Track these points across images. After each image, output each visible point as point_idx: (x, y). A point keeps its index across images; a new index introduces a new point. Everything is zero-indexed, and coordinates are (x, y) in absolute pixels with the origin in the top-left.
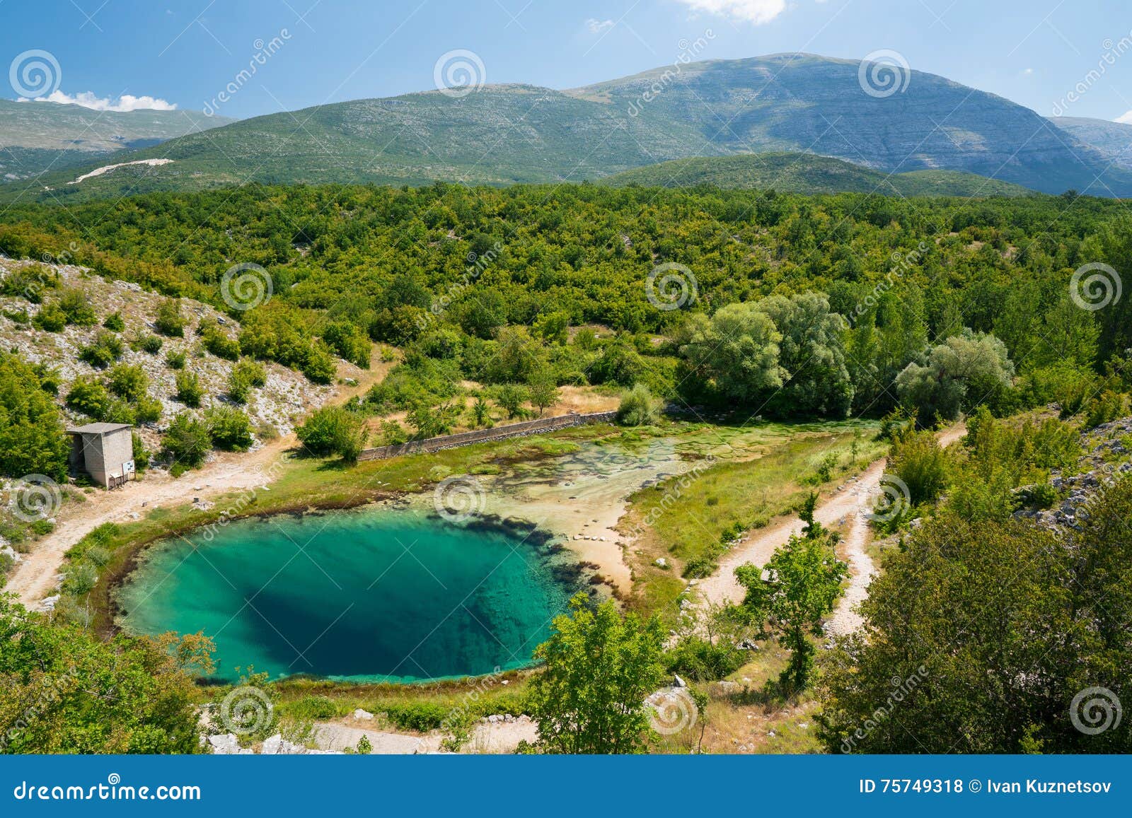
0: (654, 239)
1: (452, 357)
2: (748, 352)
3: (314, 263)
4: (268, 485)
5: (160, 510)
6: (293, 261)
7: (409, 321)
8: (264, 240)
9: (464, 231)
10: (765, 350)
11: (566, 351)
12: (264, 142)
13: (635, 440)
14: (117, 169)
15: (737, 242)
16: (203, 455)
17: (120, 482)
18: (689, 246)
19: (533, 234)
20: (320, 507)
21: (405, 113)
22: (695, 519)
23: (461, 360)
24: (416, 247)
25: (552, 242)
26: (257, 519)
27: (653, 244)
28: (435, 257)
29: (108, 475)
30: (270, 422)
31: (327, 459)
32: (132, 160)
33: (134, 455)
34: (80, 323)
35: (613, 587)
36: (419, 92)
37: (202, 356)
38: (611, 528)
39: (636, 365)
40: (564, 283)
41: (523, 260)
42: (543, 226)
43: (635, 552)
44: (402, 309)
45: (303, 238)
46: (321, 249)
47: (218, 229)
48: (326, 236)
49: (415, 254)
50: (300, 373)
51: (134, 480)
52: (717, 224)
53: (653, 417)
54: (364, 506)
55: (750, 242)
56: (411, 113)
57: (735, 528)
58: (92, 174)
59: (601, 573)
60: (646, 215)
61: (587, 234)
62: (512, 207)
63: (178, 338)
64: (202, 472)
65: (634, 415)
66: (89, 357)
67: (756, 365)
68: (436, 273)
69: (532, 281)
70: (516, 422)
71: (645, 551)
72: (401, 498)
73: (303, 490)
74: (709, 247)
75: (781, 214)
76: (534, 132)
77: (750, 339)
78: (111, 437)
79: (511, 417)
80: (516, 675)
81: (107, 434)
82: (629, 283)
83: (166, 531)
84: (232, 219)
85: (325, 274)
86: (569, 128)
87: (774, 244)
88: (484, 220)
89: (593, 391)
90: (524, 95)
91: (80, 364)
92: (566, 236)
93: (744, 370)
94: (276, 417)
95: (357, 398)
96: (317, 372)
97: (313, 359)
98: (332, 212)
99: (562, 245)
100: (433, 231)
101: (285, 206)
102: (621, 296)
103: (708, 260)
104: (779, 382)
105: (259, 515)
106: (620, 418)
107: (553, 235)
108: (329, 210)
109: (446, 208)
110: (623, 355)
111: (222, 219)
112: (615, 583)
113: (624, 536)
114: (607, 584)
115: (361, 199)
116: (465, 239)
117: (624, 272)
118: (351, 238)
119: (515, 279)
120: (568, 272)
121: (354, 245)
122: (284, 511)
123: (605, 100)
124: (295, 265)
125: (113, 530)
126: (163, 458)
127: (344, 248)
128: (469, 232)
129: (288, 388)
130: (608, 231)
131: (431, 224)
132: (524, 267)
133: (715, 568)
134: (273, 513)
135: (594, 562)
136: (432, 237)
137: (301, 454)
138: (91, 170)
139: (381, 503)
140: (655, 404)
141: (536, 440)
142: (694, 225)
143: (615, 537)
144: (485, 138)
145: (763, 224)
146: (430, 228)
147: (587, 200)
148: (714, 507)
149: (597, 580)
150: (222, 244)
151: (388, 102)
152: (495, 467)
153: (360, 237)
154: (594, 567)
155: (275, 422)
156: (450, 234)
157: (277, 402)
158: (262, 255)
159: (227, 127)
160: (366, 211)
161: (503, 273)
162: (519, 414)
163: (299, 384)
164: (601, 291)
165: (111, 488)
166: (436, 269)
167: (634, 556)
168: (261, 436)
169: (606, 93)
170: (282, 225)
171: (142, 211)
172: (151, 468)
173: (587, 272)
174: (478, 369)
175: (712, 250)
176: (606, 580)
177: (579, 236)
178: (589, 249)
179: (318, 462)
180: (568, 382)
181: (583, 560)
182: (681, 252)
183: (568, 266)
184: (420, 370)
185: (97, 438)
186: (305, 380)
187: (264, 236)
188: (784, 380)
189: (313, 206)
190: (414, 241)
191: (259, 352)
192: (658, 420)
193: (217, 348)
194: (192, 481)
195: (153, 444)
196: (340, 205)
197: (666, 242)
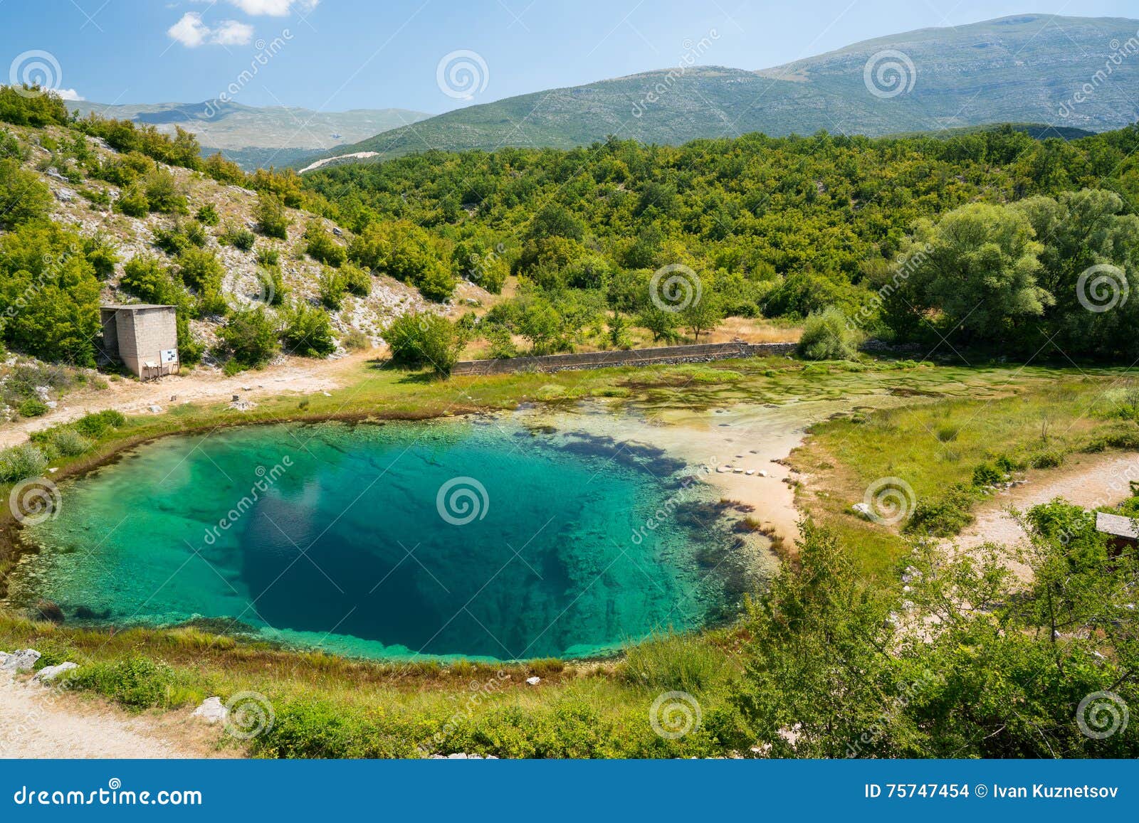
0: (853, 182)
1: (598, 287)
2: (991, 264)
3: (481, 223)
4: (332, 391)
5: (189, 406)
6: (461, 221)
7: (555, 252)
8: (434, 201)
9: (634, 184)
10: (1019, 263)
11: (736, 280)
12: (459, 133)
13: (822, 373)
14: (330, 162)
15: (960, 184)
16: (270, 356)
17: (156, 375)
18: (898, 189)
19: (711, 183)
20: (383, 417)
21: (593, 100)
22: (918, 456)
23: (607, 289)
24: (583, 202)
25: (731, 190)
26: (301, 423)
27: (852, 188)
28: (602, 209)
29: (142, 362)
30: (363, 332)
31: (415, 373)
32: (344, 153)
33: (179, 342)
34: (168, 212)
35: (773, 539)
36: (607, 79)
37: (301, 258)
38: (778, 462)
39: (826, 293)
40: (742, 232)
41: (697, 209)
42: (723, 175)
43: (816, 493)
44: (550, 240)
45: (471, 199)
46: (488, 209)
47: (394, 193)
48: (495, 196)
49: (581, 209)
50: (414, 289)
51: (177, 374)
52: (935, 164)
53: (848, 350)
54: (437, 419)
55: (978, 183)
56: (599, 100)
57: (1000, 464)
58: (310, 167)
59: (754, 517)
60: (845, 158)
61: (773, 181)
62: (690, 157)
63: (278, 240)
64: (260, 374)
65: (822, 347)
66: (166, 244)
67: (1003, 282)
68: (601, 226)
69: (706, 231)
70: (662, 345)
71: (832, 493)
72: (489, 413)
73: (372, 399)
74: (923, 189)
75: (1020, 150)
76: (722, 115)
77: (997, 247)
78: (147, 316)
79: (656, 340)
80: (560, 669)
81: (141, 311)
82: (820, 230)
83: (184, 428)
84: (408, 183)
85: (490, 231)
86: (761, 109)
87: (1010, 183)
88: (657, 172)
89: (768, 323)
90: (714, 77)
91: (153, 251)
92: (748, 184)
93: (986, 289)
94: (372, 328)
95: (474, 316)
96: (432, 287)
97: (429, 274)
98: (502, 172)
99: (743, 193)
100: (602, 186)
101: (458, 169)
102: (810, 244)
103: (922, 203)
104: (1039, 308)
105: (304, 420)
106: (802, 351)
107: (732, 184)
108: (500, 170)
109: (618, 162)
110: (809, 281)
111: (399, 183)
112: (778, 534)
113: (797, 471)
114: (764, 533)
115: (533, 160)
116: (635, 191)
117: (815, 218)
118: (519, 196)
119: (688, 229)
120: (747, 218)
121: (521, 203)
122: (336, 419)
123: (802, 79)
124: (463, 225)
125: (115, 419)
126: (219, 355)
127: (510, 206)
128: (640, 184)
129: (397, 302)
130: (798, 176)
131: (600, 178)
132: (697, 216)
133: (969, 521)
134: (323, 420)
135: (745, 501)
136: (601, 191)
137: (386, 365)
138: (310, 164)
139: (461, 417)
140: (850, 336)
141: (685, 368)
142: (904, 166)
143: (785, 472)
144: (671, 123)
145: (996, 162)
146: (598, 182)
147: (774, 148)
148: (949, 444)
149: (748, 527)
150: (395, 205)
151: (577, 90)
152: (625, 390)
153: (527, 195)
154: (743, 508)
155: (369, 333)
156: (620, 188)
157: (379, 313)
158: (430, 215)
159: (427, 121)
160: (536, 170)
161: (674, 223)
162: (667, 336)
163: (411, 299)
164: (786, 239)
165: (146, 379)
166: (602, 222)
167: (814, 498)
168: (348, 344)
169: (802, 71)
170: (453, 186)
171: (331, 180)
172: (202, 365)
173: (770, 219)
174: (626, 298)
175: (926, 193)
176: (762, 528)
177: (763, 183)
178: (774, 196)
179: (404, 374)
180: (736, 313)
181: (726, 498)
182: (887, 195)
183: (748, 214)
184: (554, 291)
185: (128, 313)
186: (419, 297)
187: (435, 197)
188: (1045, 305)
189: (485, 168)
190: (582, 195)
191: (367, 259)
192: (857, 355)
193: (318, 252)
194: (246, 381)
195: (206, 334)
196: (511, 165)
197: (866, 185)
